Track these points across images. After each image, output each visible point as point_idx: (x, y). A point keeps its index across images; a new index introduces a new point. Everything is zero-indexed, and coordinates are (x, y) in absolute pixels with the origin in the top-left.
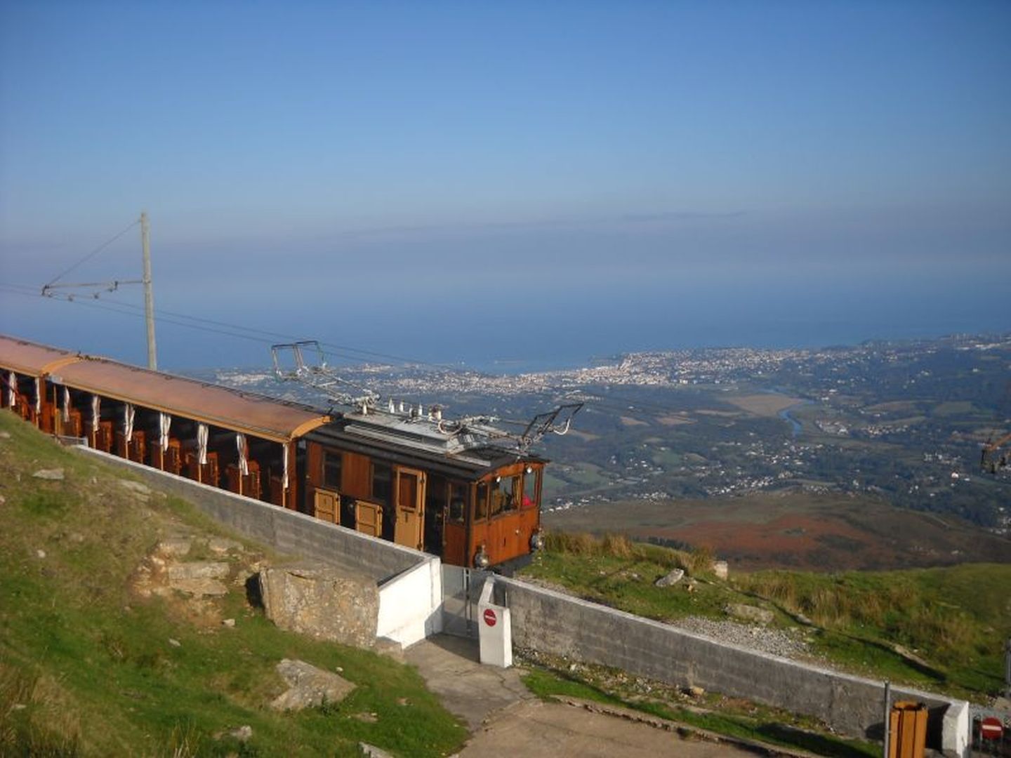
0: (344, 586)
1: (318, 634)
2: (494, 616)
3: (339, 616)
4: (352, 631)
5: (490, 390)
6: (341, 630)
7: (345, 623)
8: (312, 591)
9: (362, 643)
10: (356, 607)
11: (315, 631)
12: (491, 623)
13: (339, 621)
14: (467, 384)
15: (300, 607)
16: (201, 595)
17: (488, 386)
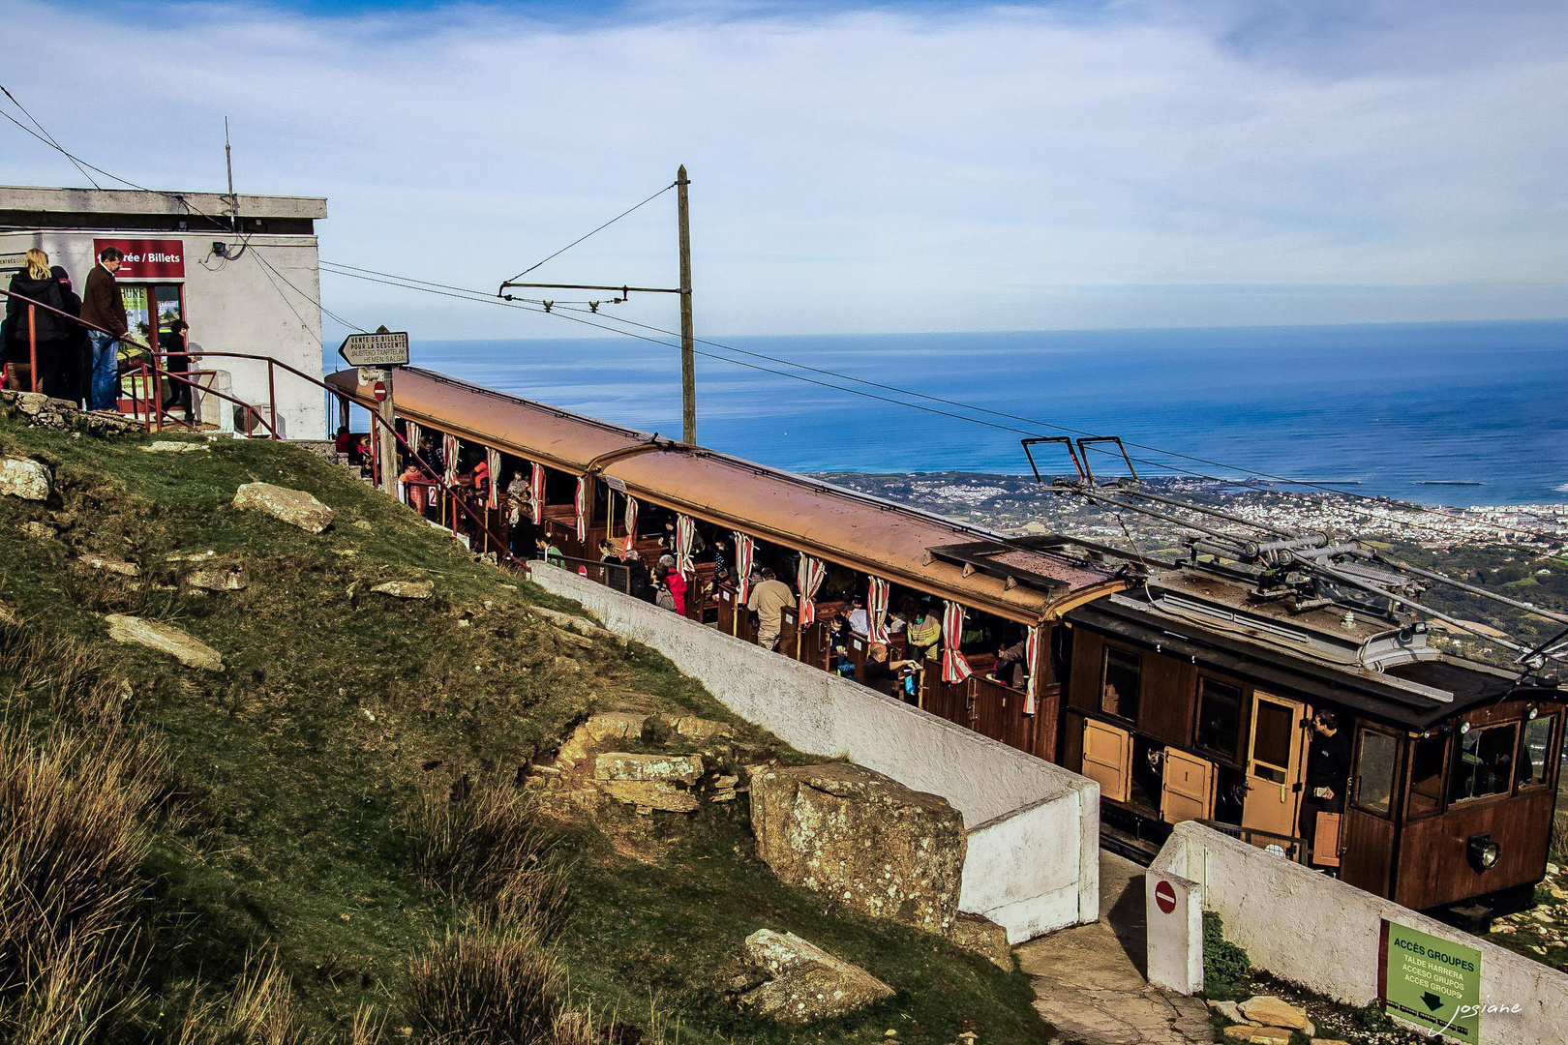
0: (901, 814)
1: (847, 895)
2: (1171, 894)
3: (888, 867)
4: (911, 897)
5: (1407, 533)
6: (892, 891)
7: (898, 880)
8: (842, 817)
9: (928, 919)
10: (921, 853)
11: (843, 889)
12: (1167, 907)
13: (888, 876)
14: (1364, 520)
15: (818, 844)
16: (649, 810)
17: (1405, 525)
